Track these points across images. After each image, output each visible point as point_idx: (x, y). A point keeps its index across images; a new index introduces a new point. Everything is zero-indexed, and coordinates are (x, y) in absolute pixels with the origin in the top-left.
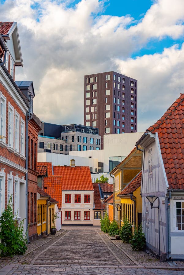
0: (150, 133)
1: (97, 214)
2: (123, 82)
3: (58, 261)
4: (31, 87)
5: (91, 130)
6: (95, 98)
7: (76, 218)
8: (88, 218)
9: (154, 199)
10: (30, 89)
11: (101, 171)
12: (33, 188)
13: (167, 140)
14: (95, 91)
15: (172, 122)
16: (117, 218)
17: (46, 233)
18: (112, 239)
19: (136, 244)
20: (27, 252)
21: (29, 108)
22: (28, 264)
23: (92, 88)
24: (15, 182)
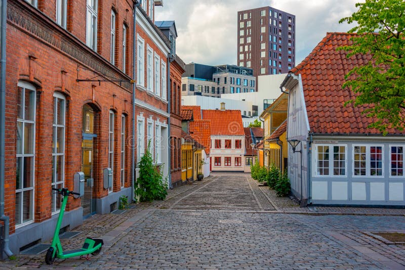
0: (293, 75)
1: (249, 160)
2: (280, 18)
3: (197, 206)
4: (173, 26)
5: (245, 71)
6: (249, 36)
7: (226, 164)
8: (239, 164)
9: (296, 143)
10: (172, 29)
11: (255, 115)
12: (176, 132)
13: (310, 82)
14: (249, 28)
15: (317, 62)
16: (266, 164)
17: (192, 179)
18: (260, 186)
19: (280, 190)
20: (168, 197)
21: (170, 49)
22: (166, 208)
23: (245, 25)
24: (155, 126)
